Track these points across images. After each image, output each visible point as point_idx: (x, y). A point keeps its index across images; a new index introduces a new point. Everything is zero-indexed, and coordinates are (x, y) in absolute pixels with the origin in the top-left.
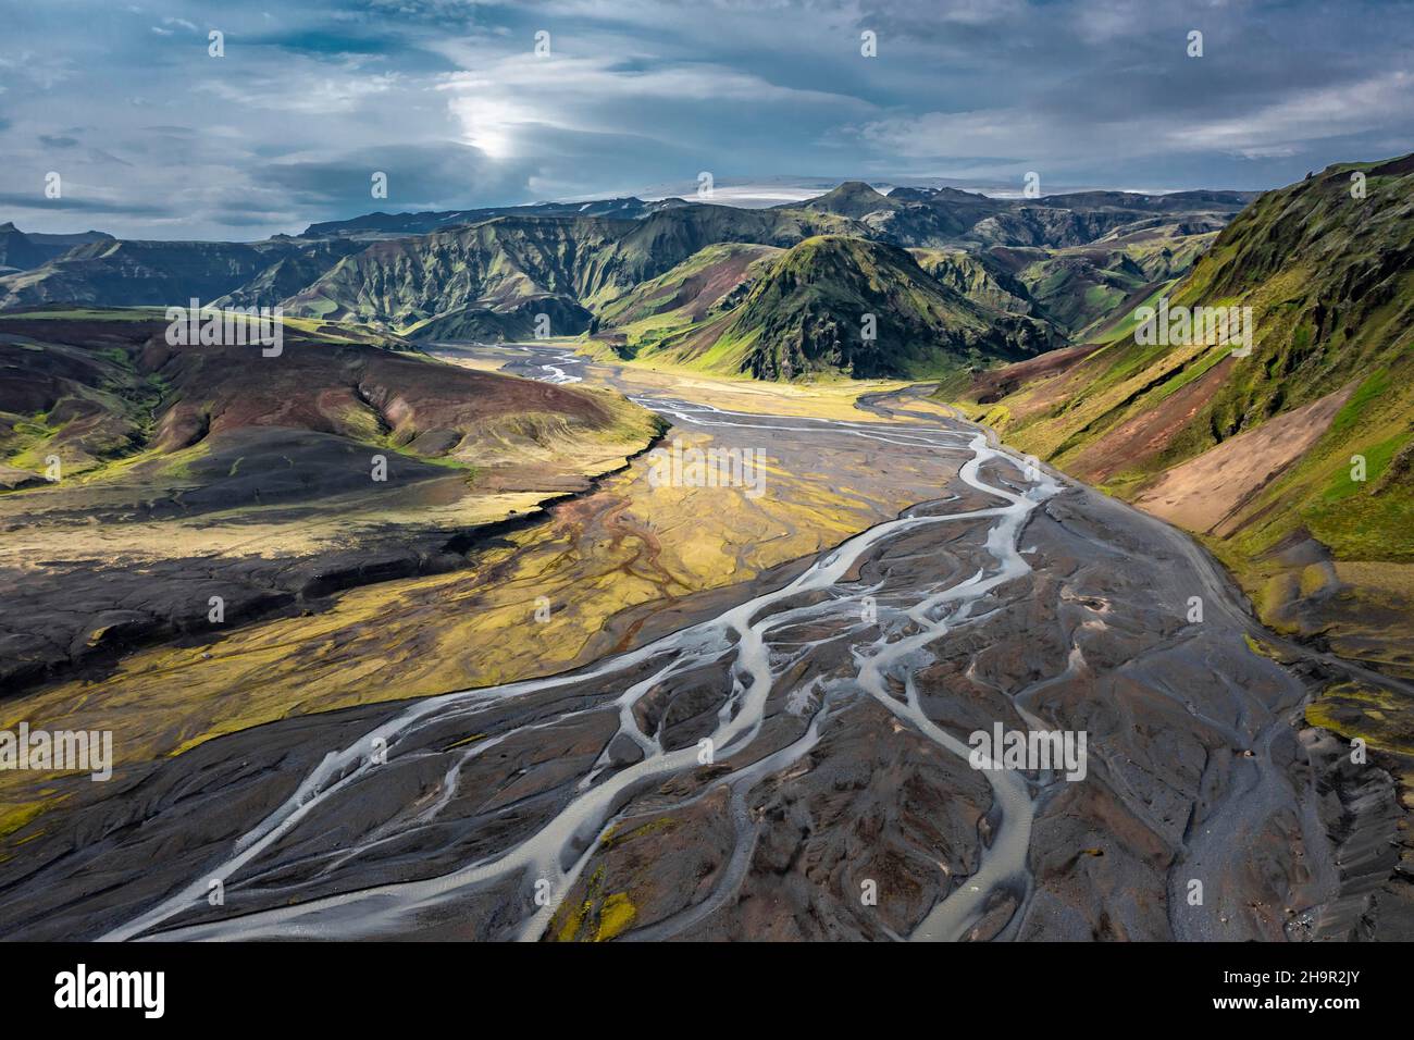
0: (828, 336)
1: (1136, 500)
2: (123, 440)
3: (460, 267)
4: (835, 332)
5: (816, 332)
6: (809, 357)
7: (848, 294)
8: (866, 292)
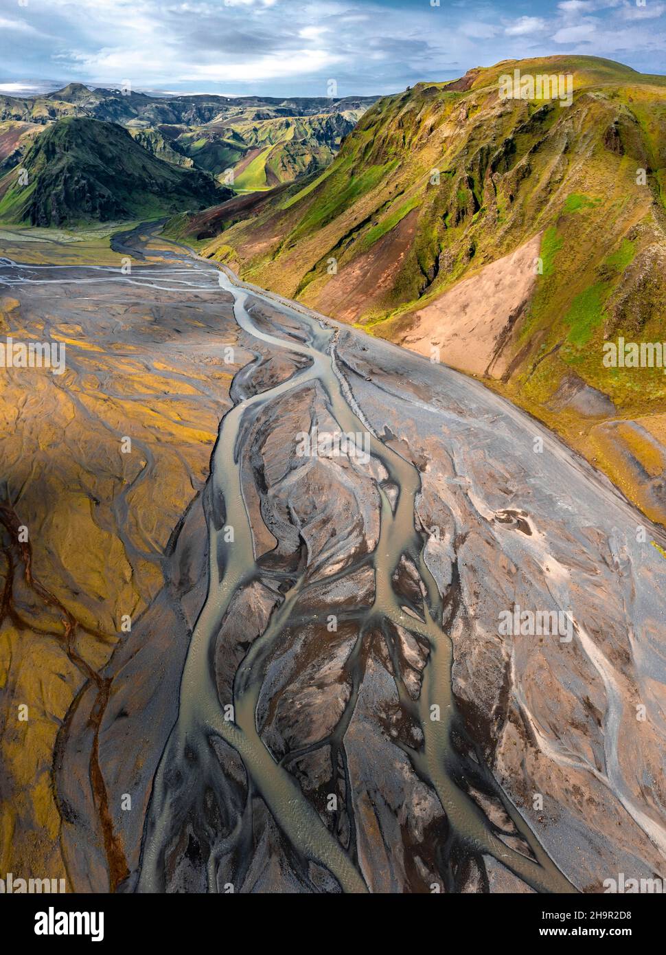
0: (82, 190)
1: (403, 340)
4: (86, 187)
5: (73, 188)
6: (70, 208)
7: (91, 159)
8: (102, 156)
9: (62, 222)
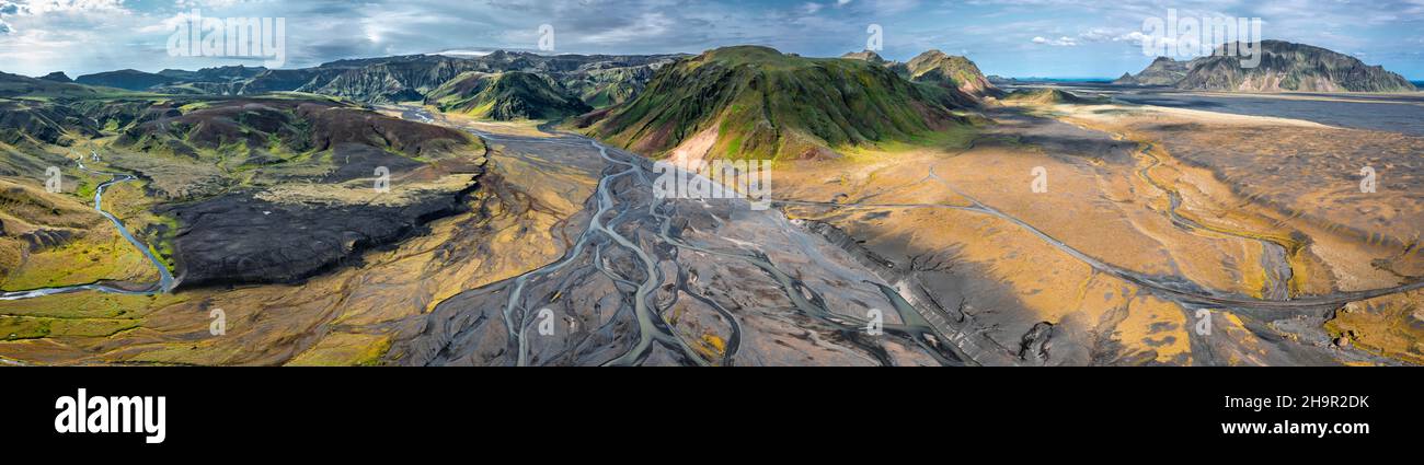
0: (520, 105)
2: (303, 146)
3: (376, 78)
5: (515, 104)
6: (514, 113)
7: (522, 90)
8: (528, 90)
9: (510, 118)
